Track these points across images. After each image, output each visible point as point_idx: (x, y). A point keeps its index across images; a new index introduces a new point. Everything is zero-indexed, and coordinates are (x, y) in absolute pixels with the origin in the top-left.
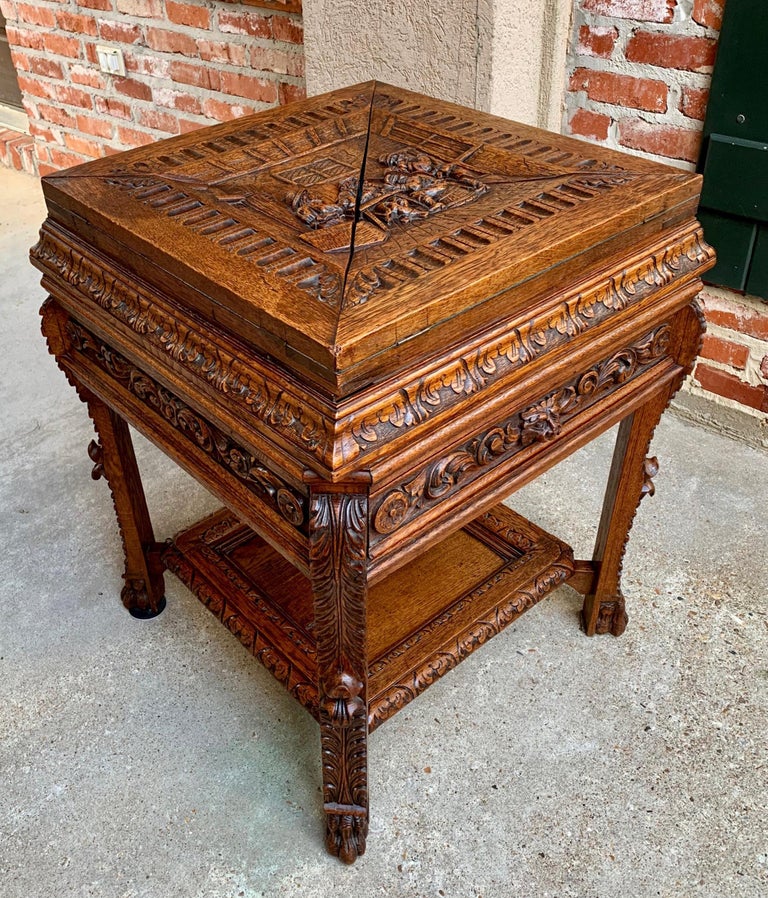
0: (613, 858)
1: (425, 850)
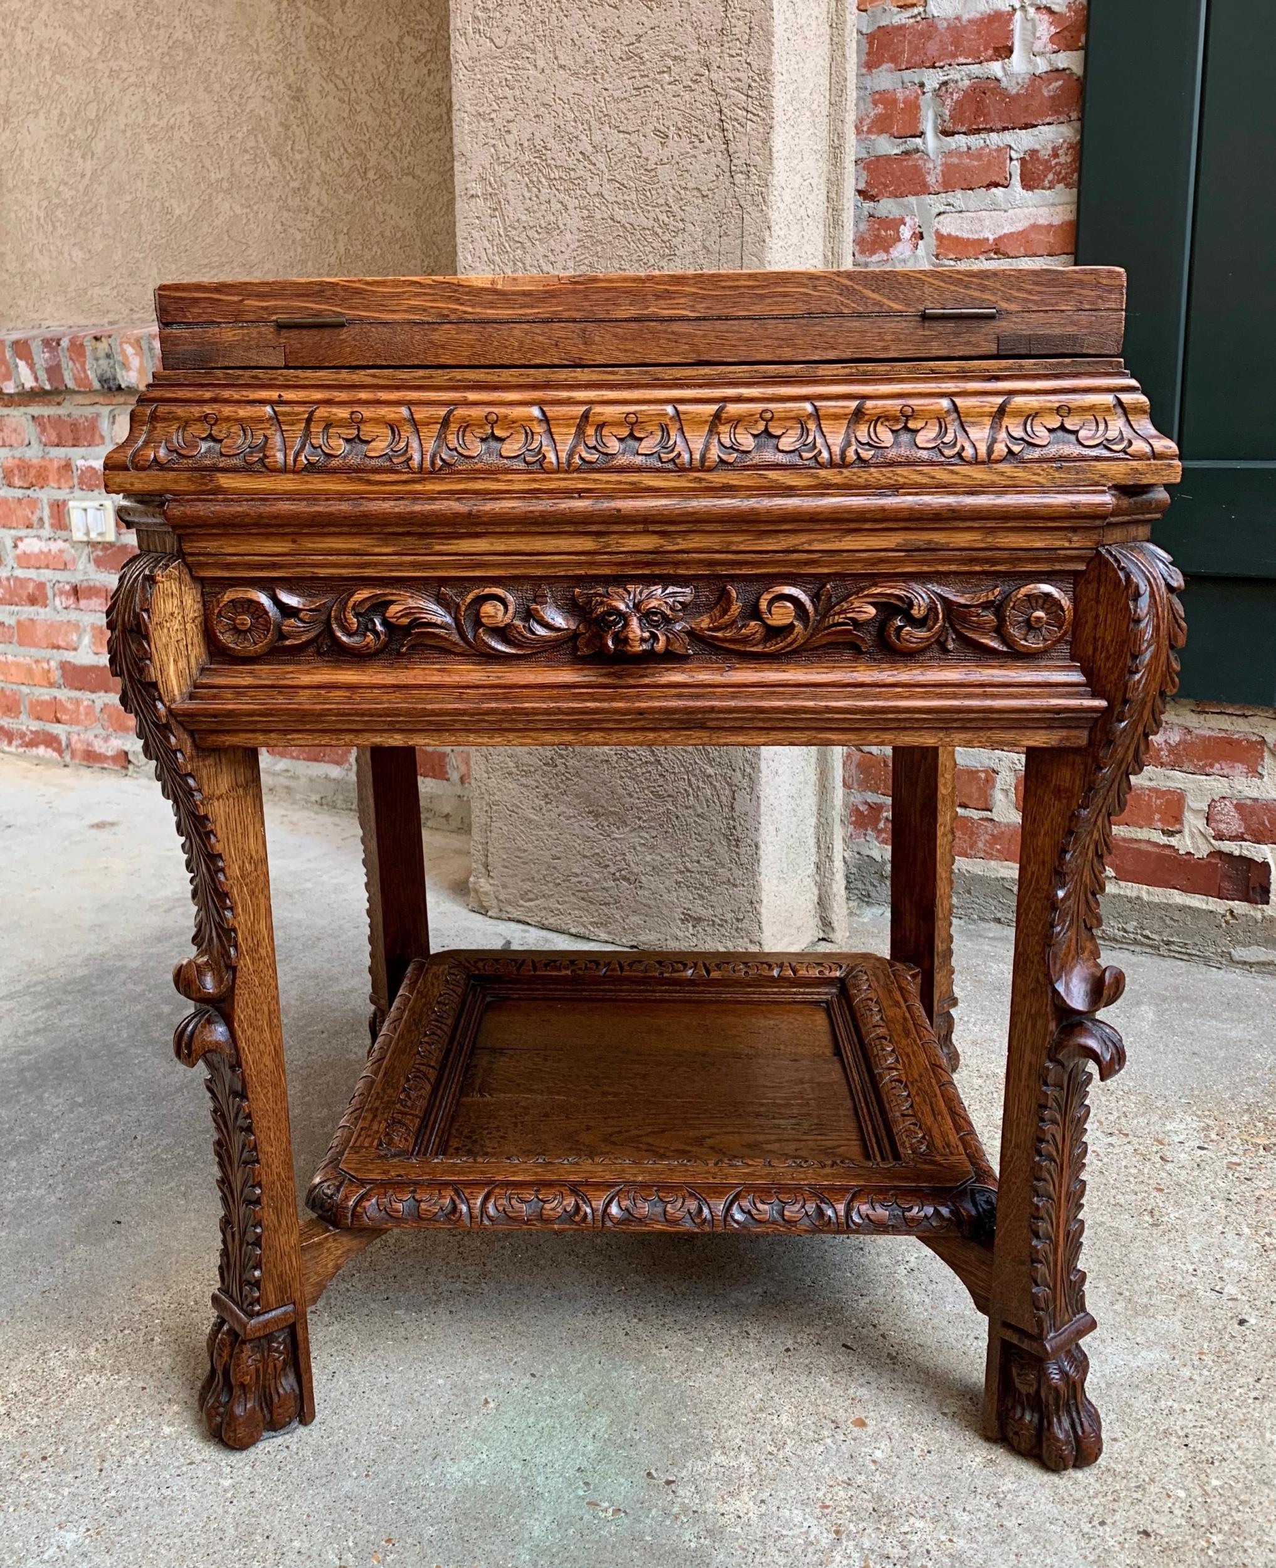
1: (906, 1553)
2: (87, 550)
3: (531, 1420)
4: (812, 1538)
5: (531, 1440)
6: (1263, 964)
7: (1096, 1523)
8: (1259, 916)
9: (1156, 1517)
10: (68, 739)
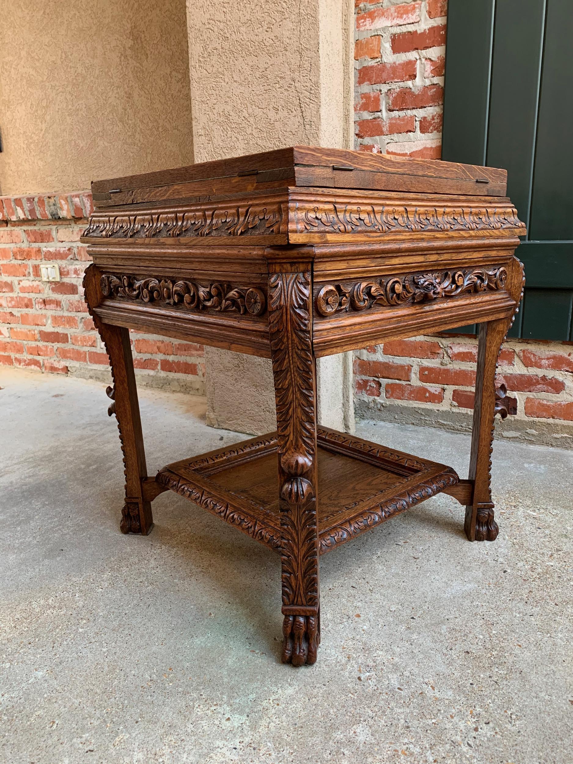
0: (520, 646)
1: (375, 664)
2: (49, 285)
3: (228, 620)
4: (339, 660)
5: (228, 628)
6: (514, 438)
7: (448, 649)
8: (513, 419)
9: (471, 646)
10: (43, 362)
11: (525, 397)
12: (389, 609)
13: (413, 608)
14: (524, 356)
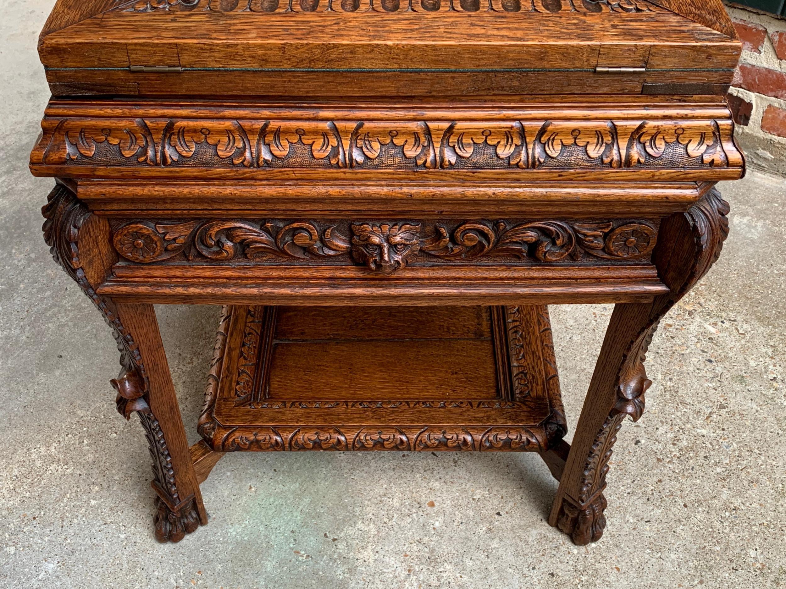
0: (618, 569)
1: (438, 583)
3: (272, 500)
4: (397, 574)
5: (270, 513)
8: (740, 131)
9: (560, 565)
11: (766, 104)
12: (472, 496)
13: (502, 498)
14: (780, 41)
